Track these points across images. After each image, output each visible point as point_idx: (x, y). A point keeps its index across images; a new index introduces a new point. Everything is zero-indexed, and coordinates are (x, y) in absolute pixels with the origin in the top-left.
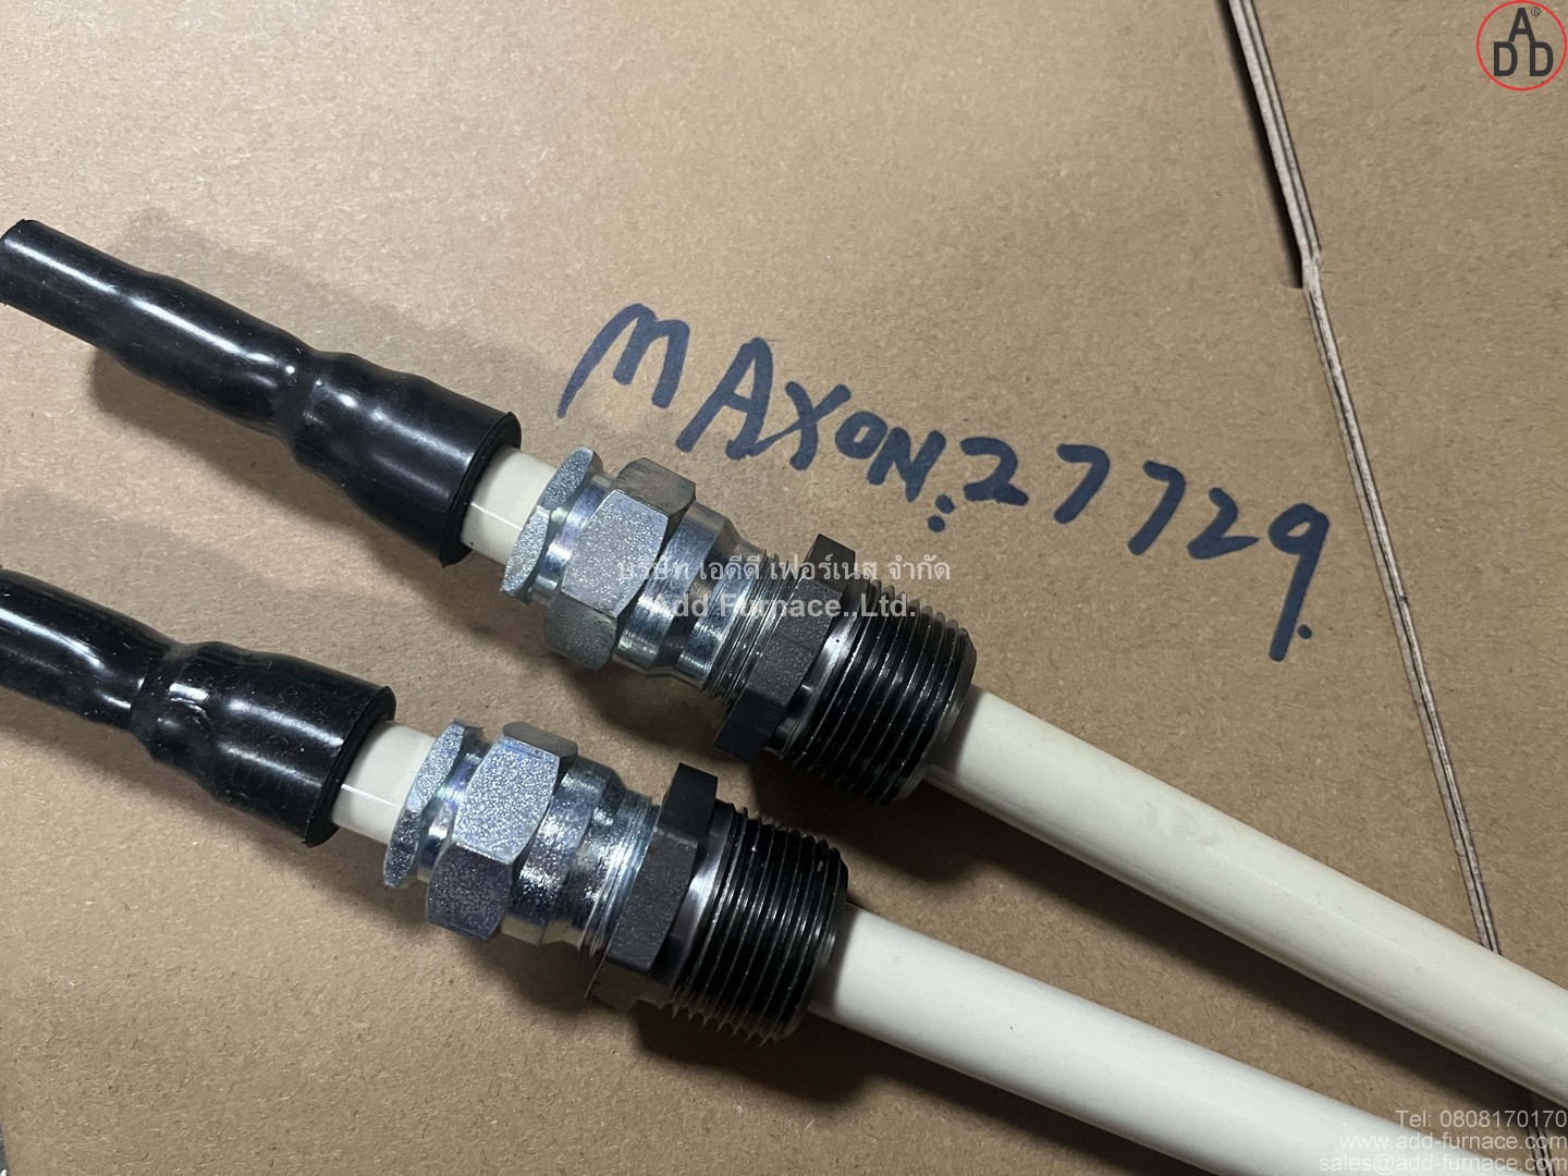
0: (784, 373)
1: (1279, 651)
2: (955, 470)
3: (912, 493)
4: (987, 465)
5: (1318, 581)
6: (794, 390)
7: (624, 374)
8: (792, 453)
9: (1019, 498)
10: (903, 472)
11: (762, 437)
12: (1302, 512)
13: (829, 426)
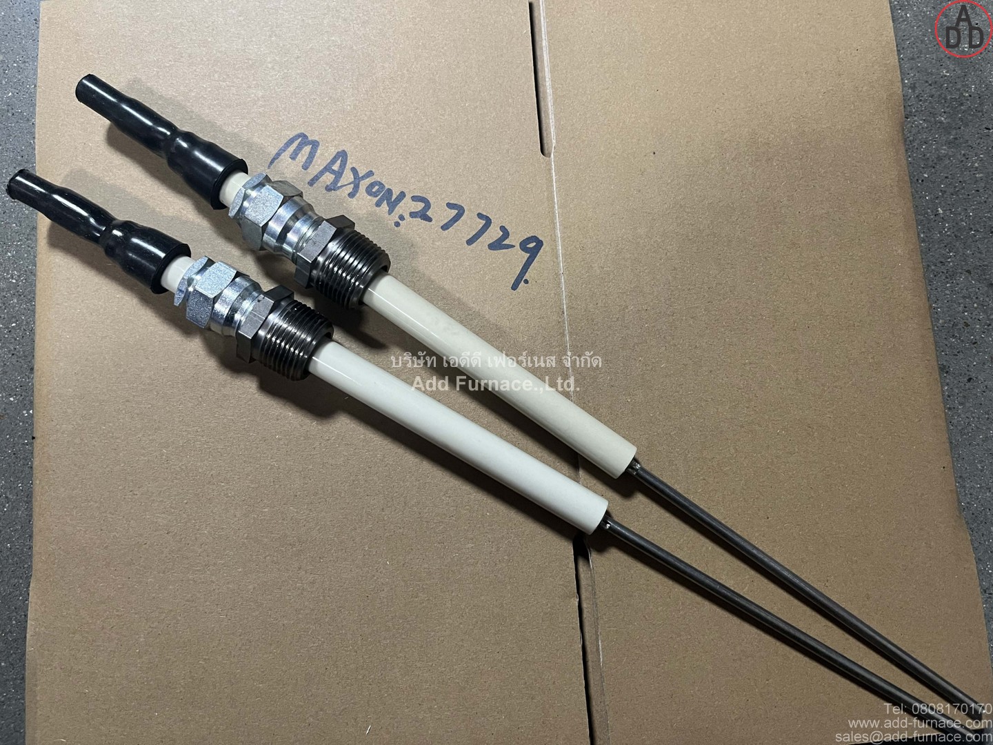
0: (351, 163)
1: (514, 287)
2: (407, 206)
3: (390, 212)
4: (420, 206)
5: (535, 264)
6: (354, 170)
7: (293, 157)
8: (349, 192)
9: (430, 220)
10: (388, 204)
11: (339, 185)
12: (534, 239)
13: (364, 184)
